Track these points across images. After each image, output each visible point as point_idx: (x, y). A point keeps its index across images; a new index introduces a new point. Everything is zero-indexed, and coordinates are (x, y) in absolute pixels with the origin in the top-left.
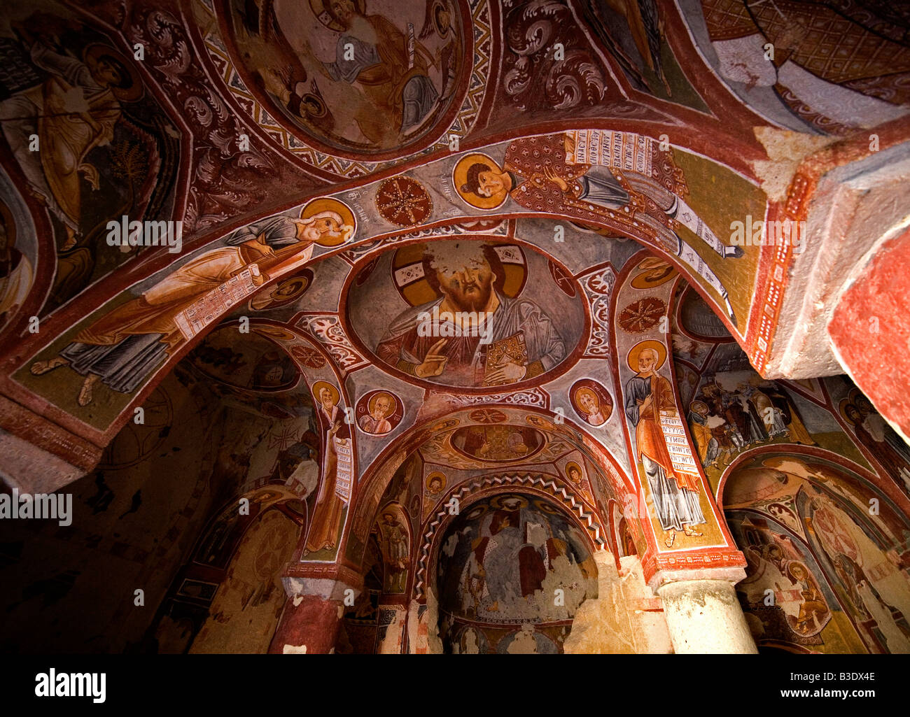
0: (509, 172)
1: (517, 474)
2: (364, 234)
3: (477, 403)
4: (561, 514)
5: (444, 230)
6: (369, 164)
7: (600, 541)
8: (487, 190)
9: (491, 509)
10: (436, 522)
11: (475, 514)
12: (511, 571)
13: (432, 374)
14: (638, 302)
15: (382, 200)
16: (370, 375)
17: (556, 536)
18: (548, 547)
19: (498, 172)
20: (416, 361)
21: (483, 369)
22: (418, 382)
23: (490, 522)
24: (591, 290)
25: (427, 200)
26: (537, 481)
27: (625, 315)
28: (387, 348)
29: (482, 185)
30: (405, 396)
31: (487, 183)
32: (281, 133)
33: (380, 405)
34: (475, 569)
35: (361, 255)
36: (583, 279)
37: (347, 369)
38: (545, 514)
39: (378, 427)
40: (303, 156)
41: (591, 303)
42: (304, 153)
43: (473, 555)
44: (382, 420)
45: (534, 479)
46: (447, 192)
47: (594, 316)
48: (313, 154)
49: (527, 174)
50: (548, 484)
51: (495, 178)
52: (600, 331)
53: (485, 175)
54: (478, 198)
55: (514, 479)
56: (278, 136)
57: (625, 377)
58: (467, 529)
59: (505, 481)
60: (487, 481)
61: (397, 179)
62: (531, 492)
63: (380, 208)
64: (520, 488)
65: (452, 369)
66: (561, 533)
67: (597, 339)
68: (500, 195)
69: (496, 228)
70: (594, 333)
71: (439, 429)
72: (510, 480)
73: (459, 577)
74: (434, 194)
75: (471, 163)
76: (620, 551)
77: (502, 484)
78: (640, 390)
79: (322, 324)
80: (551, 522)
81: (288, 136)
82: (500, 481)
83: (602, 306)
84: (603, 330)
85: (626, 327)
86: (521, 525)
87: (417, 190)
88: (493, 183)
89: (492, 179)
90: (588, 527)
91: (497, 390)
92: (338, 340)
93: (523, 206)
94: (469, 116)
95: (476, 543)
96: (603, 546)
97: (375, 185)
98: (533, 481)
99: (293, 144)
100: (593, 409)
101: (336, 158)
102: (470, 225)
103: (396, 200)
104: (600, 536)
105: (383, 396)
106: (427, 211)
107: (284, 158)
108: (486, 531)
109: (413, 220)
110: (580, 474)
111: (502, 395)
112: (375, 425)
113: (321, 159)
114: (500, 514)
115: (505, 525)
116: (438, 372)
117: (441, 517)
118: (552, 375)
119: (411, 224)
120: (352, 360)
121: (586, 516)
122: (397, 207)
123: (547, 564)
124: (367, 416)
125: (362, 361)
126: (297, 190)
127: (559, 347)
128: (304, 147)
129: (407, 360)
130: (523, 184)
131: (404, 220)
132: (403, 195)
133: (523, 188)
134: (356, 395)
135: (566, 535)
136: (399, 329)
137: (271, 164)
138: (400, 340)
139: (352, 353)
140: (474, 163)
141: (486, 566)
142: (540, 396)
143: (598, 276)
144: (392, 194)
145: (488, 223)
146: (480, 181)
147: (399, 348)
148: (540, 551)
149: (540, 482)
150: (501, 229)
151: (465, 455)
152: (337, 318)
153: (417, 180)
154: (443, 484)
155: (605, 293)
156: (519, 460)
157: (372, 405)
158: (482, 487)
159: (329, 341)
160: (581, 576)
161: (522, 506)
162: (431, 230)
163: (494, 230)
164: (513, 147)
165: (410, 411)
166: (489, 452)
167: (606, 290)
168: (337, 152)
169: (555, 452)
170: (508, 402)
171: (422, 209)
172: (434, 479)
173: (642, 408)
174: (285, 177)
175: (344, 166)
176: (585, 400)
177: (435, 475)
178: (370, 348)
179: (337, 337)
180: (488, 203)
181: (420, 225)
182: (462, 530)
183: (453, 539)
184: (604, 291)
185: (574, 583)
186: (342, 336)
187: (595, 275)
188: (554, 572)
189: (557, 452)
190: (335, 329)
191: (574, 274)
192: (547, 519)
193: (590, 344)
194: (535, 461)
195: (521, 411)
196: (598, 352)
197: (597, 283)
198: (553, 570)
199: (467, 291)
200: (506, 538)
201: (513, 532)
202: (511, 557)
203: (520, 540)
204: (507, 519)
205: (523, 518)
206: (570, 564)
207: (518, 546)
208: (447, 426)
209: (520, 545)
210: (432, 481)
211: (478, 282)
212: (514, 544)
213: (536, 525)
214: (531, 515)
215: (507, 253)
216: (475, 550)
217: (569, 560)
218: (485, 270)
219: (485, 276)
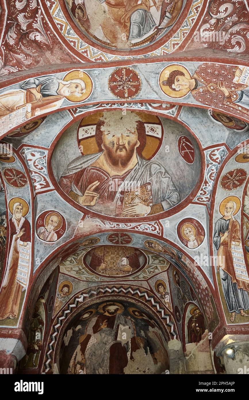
0: (195, 79)
1: (122, 287)
2: (95, 98)
3: (115, 228)
4: (145, 318)
5: (139, 105)
6: (110, 55)
7: (174, 333)
8: (178, 86)
9: (97, 313)
10: (63, 318)
11: (86, 316)
12: (103, 360)
13: (89, 204)
14: (234, 171)
15: (112, 79)
16: (51, 198)
17: (139, 335)
18: (131, 343)
19: (189, 78)
20: (80, 193)
21: (122, 205)
22: (80, 208)
23: (94, 324)
24: (209, 159)
25: (139, 85)
26: (135, 292)
27: (225, 178)
28: (65, 181)
29: (176, 83)
30: (68, 217)
31: (179, 83)
32: (64, 25)
33: (52, 221)
34: (79, 358)
35: (82, 111)
36: (208, 151)
37: (37, 191)
38: (134, 318)
39: (50, 237)
40: (72, 41)
41: (207, 167)
42: (74, 40)
43: (79, 347)
44: (53, 232)
45: (133, 290)
46: (153, 82)
47: (206, 176)
48: (78, 41)
49: (207, 82)
50: (142, 294)
51: (186, 80)
52: (207, 186)
53: (180, 77)
54: (171, 90)
55: (120, 290)
56: (62, 26)
57: (216, 217)
58: (79, 327)
59: (114, 291)
60: (101, 290)
61: (126, 68)
62: (130, 300)
63: (109, 84)
64: (124, 296)
65: (101, 202)
66: (142, 333)
67: (204, 192)
68: (184, 91)
69: (170, 111)
70: (203, 187)
71: (85, 245)
72: (117, 290)
73: (69, 362)
74: (144, 82)
75: (174, 69)
76: (186, 340)
77: (111, 293)
78: (223, 227)
79: (34, 155)
80: (136, 324)
81: (68, 28)
82: (110, 291)
83: (213, 170)
84: (210, 186)
85: (224, 185)
86: (115, 327)
87: (135, 77)
88: (183, 83)
89: (183, 81)
90: (167, 324)
91: (130, 221)
92: (39, 169)
93: (197, 100)
94: (176, 42)
95: (82, 339)
96: (175, 337)
97: (111, 70)
98: (132, 292)
99: (69, 33)
100: (192, 237)
101: (91, 47)
102: (155, 105)
103: (120, 81)
104: (174, 331)
105: (54, 215)
106: (136, 92)
107: (60, 40)
108: (90, 330)
109: (126, 95)
110: (165, 289)
111: (133, 225)
112: (47, 235)
113: (82, 46)
114: (102, 318)
115: (104, 326)
116: (92, 203)
117: (67, 314)
118: (169, 213)
119: (124, 98)
120: (43, 185)
121: (166, 317)
122: (120, 86)
123: (130, 355)
124: (43, 227)
125: (49, 186)
126: (59, 62)
127: (175, 196)
128: (75, 36)
129: (75, 191)
130: (202, 87)
131: (121, 94)
132: (126, 78)
133: (201, 90)
134: (38, 211)
135: (146, 334)
136: (73, 169)
137: (49, 42)
138: (72, 177)
139: (45, 179)
140: (176, 70)
141: (87, 356)
142: (157, 227)
143: (216, 151)
144: (119, 77)
145: (166, 107)
146: (175, 81)
147: (71, 182)
148: (126, 346)
149: (137, 293)
150: (173, 111)
151: (90, 270)
152: (46, 152)
153: (137, 72)
154: (71, 290)
155: (217, 162)
156: (125, 276)
157: (47, 220)
158: (97, 295)
159: (32, 168)
160: (152, 362)
161: (119, 312)
162: (132, 104)
163: (168, 111)
164: (203, 66)
165: (70, 229)
166: (105, 269)
167: (218, 161)
168: (93, 45)
169: (150, 272)
170: (136, 229)
171: (134, 90)
172: (65, 286)
173: (223, 239)
174: (54, 52)
175: (94, 53)
176: (188, 231)
177: (66, 283)
178: (56, 178)
179: (39, 167)
180: (176, 94)
181: (130, 99)
182: (76, 328)
183: (70, 333)
184: (217, 160)
185: (147, 368)
186: (44, 166)
187: (215, 150)
188: (133, 361)
189: (152, 272)
190: (41, 160)
191: (203, 147)
192: (134, 322)
193: (199, 194)
194: (135, 278)
195: (143, 236)
196: (202, 200)
197: (214, 155)
198: (133, 359)
199: (118, 150)
200: (103, 336)
201: (108, 332)
202: (104, 350)
203: (113, 338)
204: (106, 322)
205: (117, 321)
206: (145, 355)
207: (111, 342)
208: (91, 243)
209: (112, 342)
210: (63, 287)
211: (127, 145)
212: (107, 341)
213: (125, 327)
214: (123, 320)
215: (152, 129)
216: (81, 344)
217: (146, 352)
218: (134, 138)
219: (133, 142)
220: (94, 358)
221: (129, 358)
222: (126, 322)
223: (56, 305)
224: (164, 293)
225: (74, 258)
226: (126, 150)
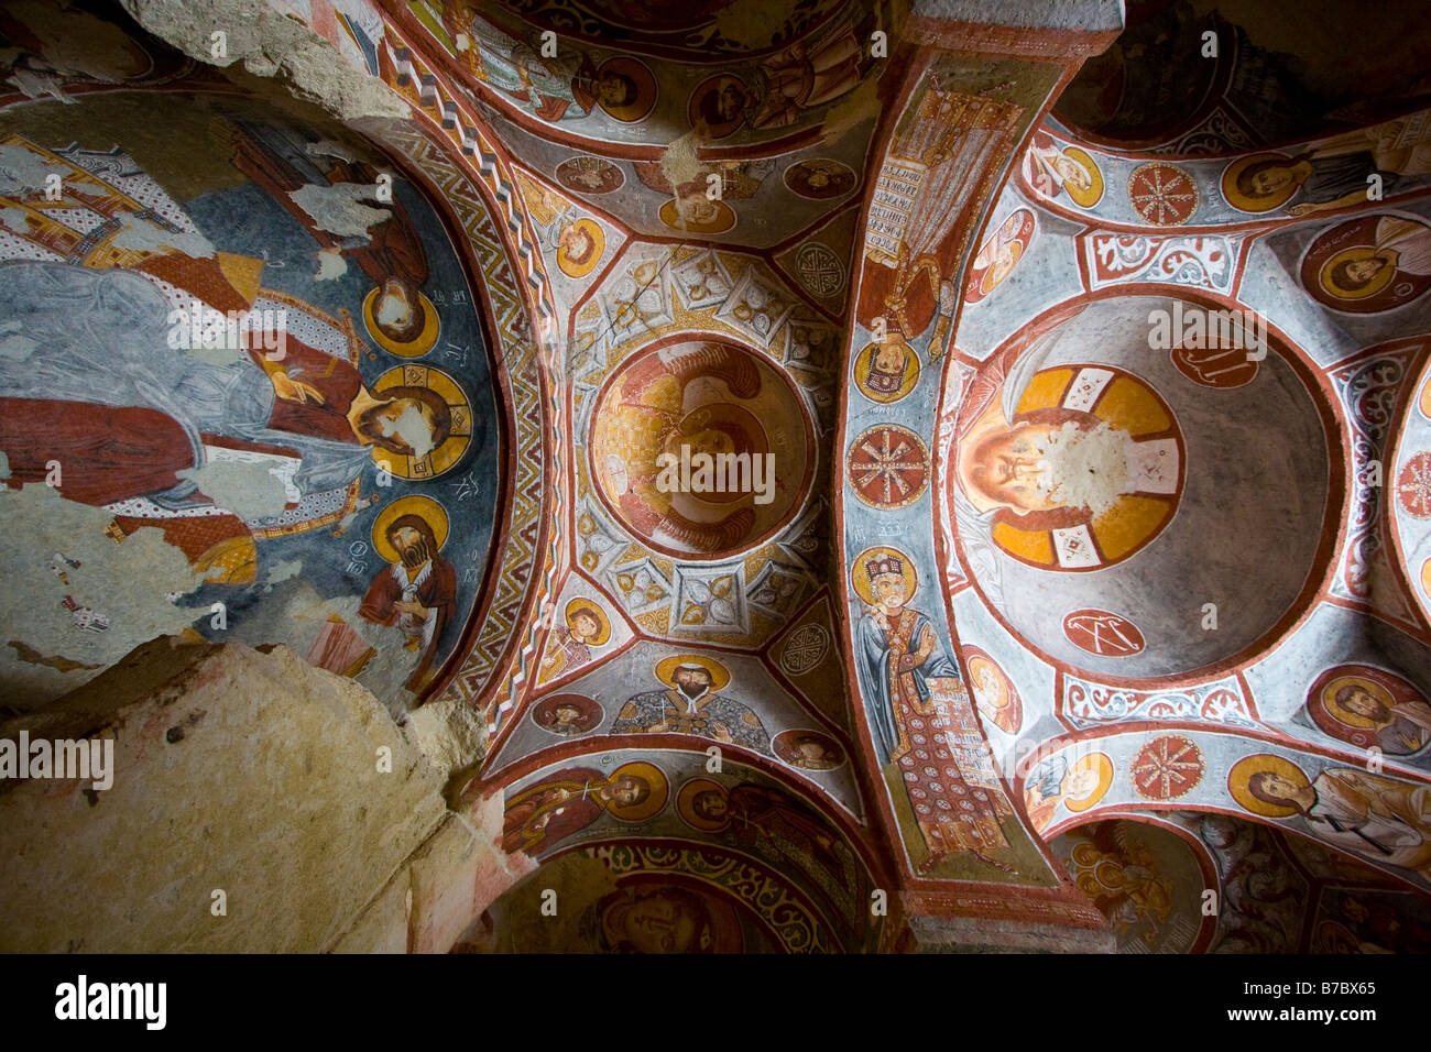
9: (381, 361)
11: (394, 310)
12: (82, 367)
14: (1198, 762)
17: (268, 551)
18: (209, 517)
23: (307, 339)
24: (1210, 693)
36: (1234, 685)
41: (1186, 692)
47: (1156, 696)
52: (1128, 705)
58: (333, 269)
63: (1426, 454)
66: (286, 570)
67: (1106, 701)
69: (1345, 584)
70: (1120, 695)
79: (1215, 257)
83: (1180, 707)
84: (1130, 710)
86: (282, 435)
92: (1165, 262)
95: (242, 273)
106: (1412, 509)
109: (1406, 488)
110: (595, 638)
114: (339, 378)
115: (286, 385)
117: (516, 230)
119: (1401, 484)
120: (1108, 263)
121: (524, 664)
123: (137, 512)
125: (1100, 277)
131: (1409, 477)
139: (1127, 271)
143: (1235, 703)
148: (184, 490)
150: (1342, 589)
154: (569, 266)
155: (1205, 713)
161: (381, 455)
167: (1211, 713)
169: (625, 574)
171: (1415, 504)
172: (590, 248)
177: (595, 253)
179: (1173, 262)
181: (1396, 495)
184: (1208, 712)
185: (101, 617)
186: (1177, 276)
187: (1238, 700)
188: (111, 535)
189: (625, 581)
190: (1199, 274)
191: (1246, 672)
192: (336, 527)
193: (1093, 686)
194: (587, 523)
195: (926, 543)
196: (1074, 700)
197: (1223, 702)
198: (118, 531)
199: (1002, 463)
200: (224, 378)
201: (247, 404)
202: (141, 376)
203: (217, 424)
204: (309, 397)
205: (317, 450)
206: (174, 598)
207: (188, 416)
208: (875, 371)
209: (194, 419)
210: (590, 240)
211: (1013, 483)
212: (193, 396)
213: (290, 486)
214: (337, 477)
215: (1077, 544)
216: (216, 261)
217: (188, 596)
218: (1034, 501)
219: (1023, 498)
220: (105, 316)
221: (120, 509)
222: (321, 488)
223: (547, 194)
224: (580, 640)
225: (723, 302)
226: (1003, 483)
